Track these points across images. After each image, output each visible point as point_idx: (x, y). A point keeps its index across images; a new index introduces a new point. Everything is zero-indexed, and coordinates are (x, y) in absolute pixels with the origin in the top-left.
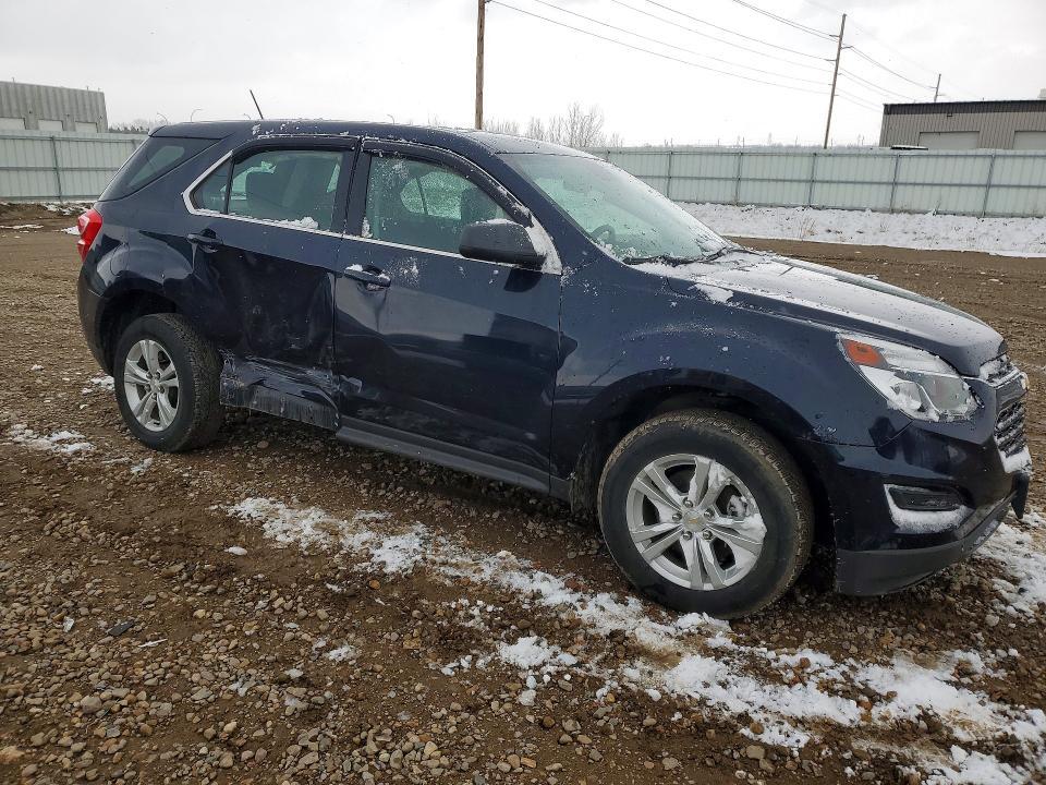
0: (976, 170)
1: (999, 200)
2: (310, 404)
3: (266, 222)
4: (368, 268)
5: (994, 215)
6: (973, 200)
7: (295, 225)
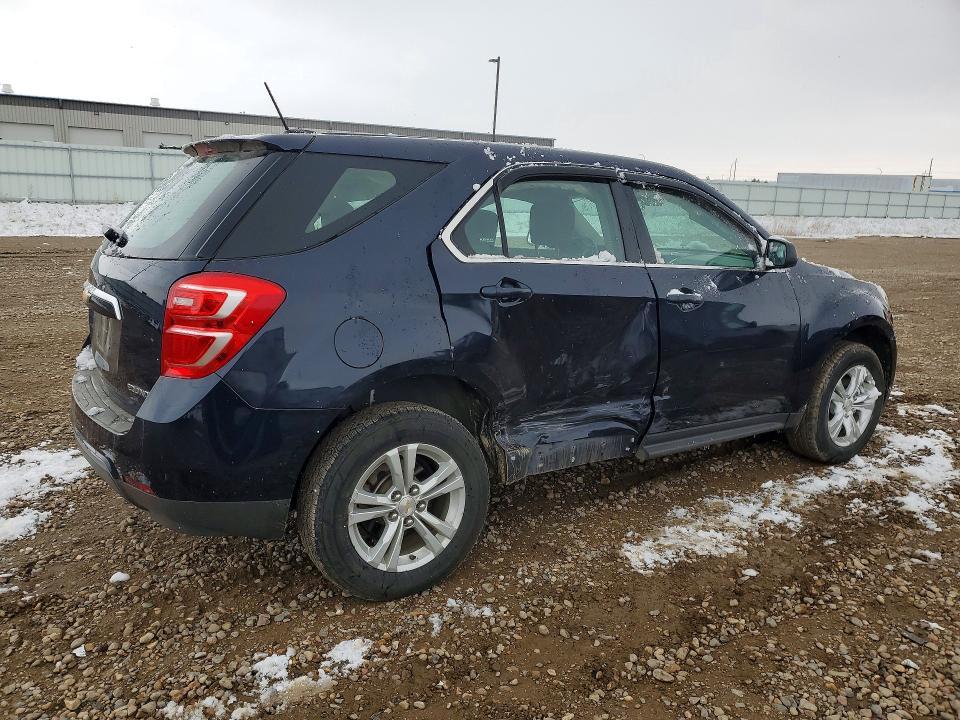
0: (57, 162)
1: (85, 189)
2: (602, 441)
3: (565, 261)
4: (683, 290)
5: (83, 203)
6: (61, 188)
7: (594, 260)
